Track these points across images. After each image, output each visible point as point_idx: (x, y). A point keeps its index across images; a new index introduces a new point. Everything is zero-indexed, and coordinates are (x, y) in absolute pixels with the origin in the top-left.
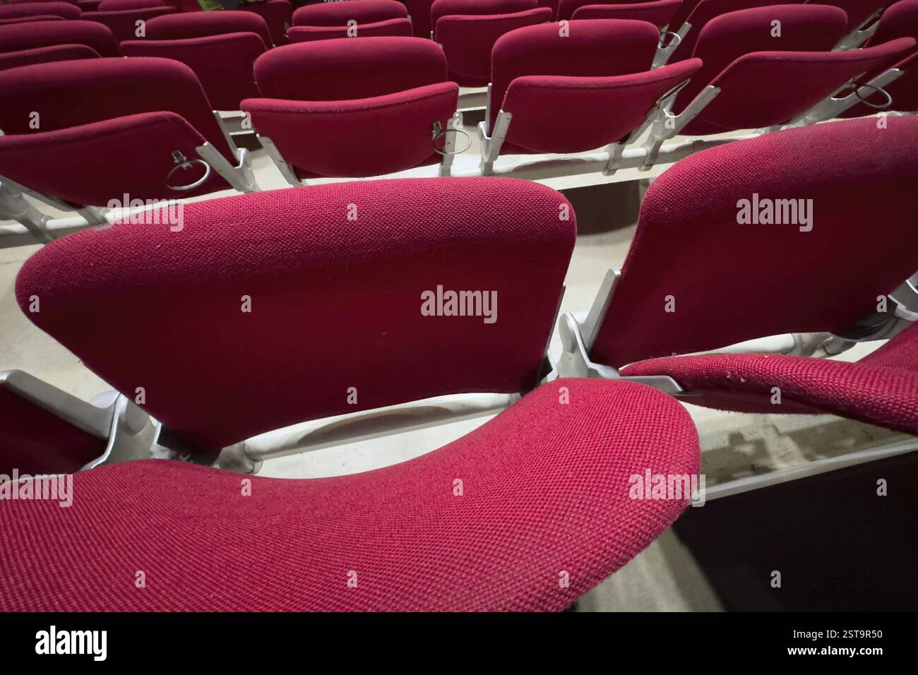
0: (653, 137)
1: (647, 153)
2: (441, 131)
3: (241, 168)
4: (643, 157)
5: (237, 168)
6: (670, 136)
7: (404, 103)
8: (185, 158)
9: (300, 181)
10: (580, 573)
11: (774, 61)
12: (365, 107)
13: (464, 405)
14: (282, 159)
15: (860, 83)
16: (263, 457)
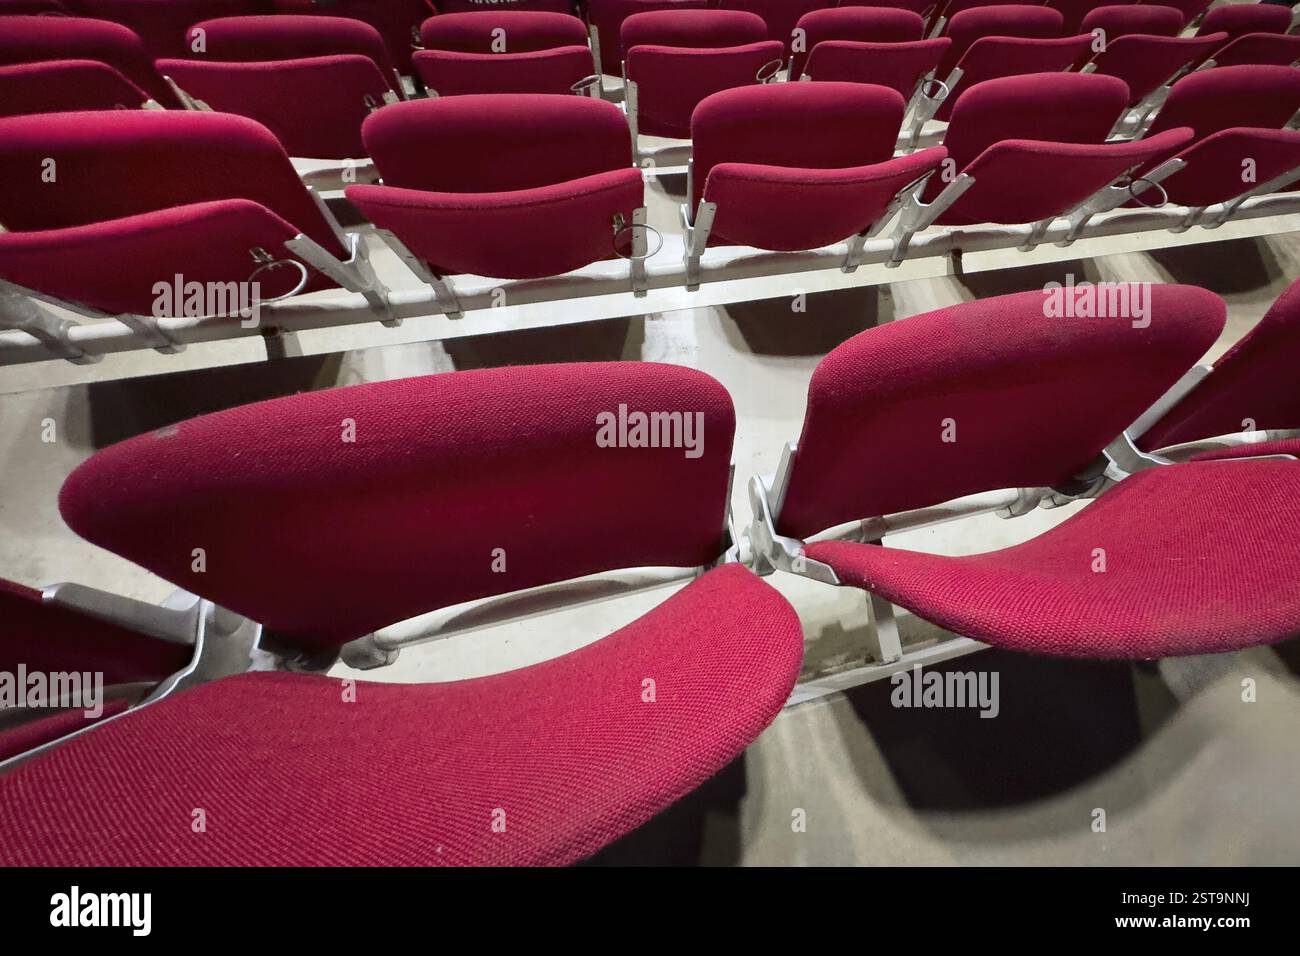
0: (902, 228)
1: (895, 246)
2: (625, 226)
3: (353, 263)
4: (889, 250)
5: (346, 263)
6: (922, 228)
7: (569, 198)
8: (269, 256)
9: (439, 279)
10: (662, 791)
11: (1031, 153)
12: (516, 203)
13: (643, 577)
14: (411, 255)
15: (1136, 176)
16: (400, 646)
